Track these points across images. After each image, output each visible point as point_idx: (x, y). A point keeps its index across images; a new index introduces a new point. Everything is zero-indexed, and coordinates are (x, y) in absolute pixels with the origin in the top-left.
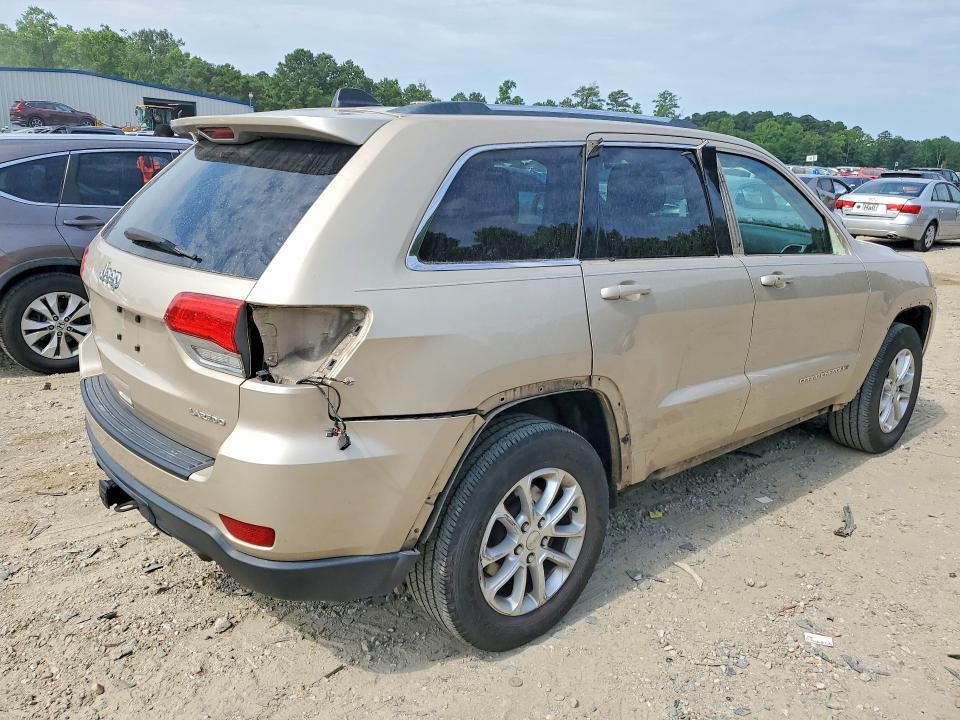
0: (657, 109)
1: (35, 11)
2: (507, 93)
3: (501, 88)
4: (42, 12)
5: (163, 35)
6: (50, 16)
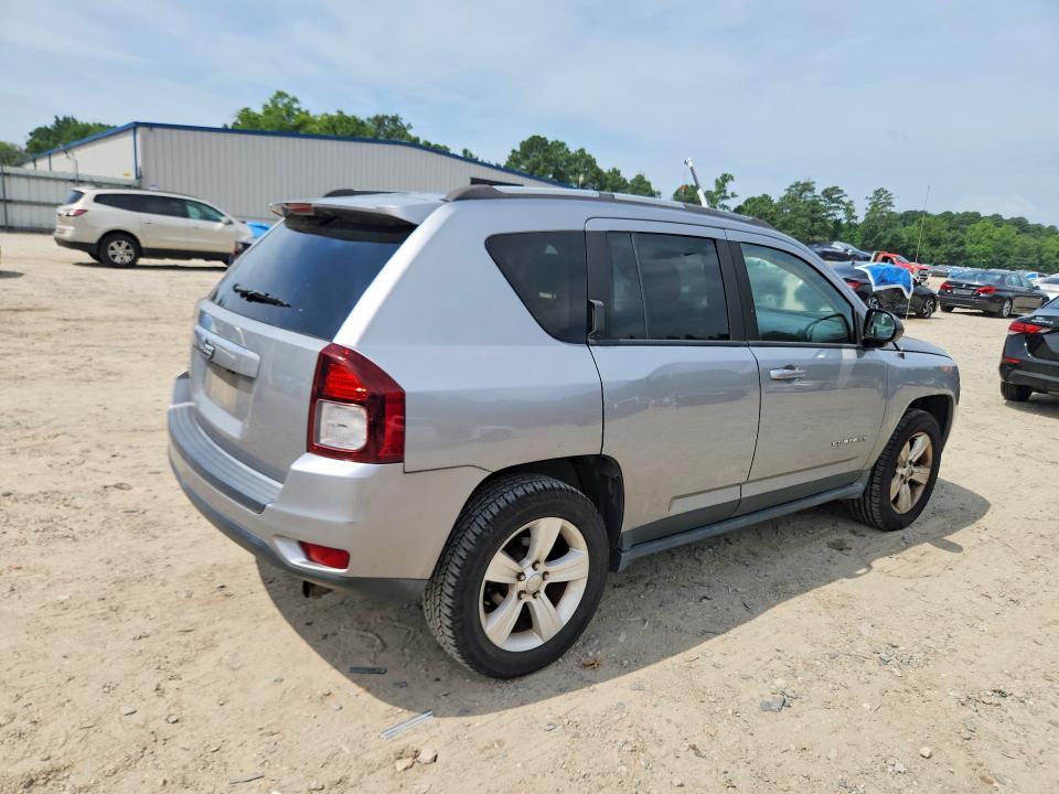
0: (869, 207)
1: (281, 95)
2: (724, 186)
3: (717, 181)
4: (286, 96)
5: (395, 120)
6: (295, 100)
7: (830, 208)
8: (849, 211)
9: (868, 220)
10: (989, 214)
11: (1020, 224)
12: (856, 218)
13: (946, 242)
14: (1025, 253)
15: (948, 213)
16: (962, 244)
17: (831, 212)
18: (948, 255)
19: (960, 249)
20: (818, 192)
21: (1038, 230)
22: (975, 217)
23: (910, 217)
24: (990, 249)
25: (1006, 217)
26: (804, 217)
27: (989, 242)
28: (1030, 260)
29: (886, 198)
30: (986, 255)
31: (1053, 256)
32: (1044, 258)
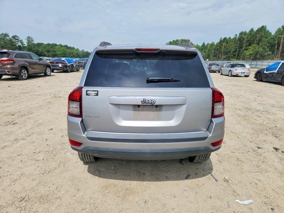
7: (16, 42)
8: (21, 42)
9: (28, 46)
10: (59, 44)
11: (66, 46)
12: (25, 45)
13: (51, 51)
14: (70, 54)
15: (49, 44)
16: (55, 52)
17: (16, 43)
18: (53, 55)
19: (55, 53)
20: (11, 37)
21: (70, 48)
22: (56, 45)
23: (39, 45)
24: (62, 53)
25: (63, 45)
26: (9, 44)
27: (61, 51)
28: (71, 55)
29: (31, 39)
30: (61, 54)
31: (75, 54)
32: (74, 54)
